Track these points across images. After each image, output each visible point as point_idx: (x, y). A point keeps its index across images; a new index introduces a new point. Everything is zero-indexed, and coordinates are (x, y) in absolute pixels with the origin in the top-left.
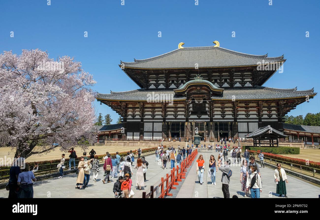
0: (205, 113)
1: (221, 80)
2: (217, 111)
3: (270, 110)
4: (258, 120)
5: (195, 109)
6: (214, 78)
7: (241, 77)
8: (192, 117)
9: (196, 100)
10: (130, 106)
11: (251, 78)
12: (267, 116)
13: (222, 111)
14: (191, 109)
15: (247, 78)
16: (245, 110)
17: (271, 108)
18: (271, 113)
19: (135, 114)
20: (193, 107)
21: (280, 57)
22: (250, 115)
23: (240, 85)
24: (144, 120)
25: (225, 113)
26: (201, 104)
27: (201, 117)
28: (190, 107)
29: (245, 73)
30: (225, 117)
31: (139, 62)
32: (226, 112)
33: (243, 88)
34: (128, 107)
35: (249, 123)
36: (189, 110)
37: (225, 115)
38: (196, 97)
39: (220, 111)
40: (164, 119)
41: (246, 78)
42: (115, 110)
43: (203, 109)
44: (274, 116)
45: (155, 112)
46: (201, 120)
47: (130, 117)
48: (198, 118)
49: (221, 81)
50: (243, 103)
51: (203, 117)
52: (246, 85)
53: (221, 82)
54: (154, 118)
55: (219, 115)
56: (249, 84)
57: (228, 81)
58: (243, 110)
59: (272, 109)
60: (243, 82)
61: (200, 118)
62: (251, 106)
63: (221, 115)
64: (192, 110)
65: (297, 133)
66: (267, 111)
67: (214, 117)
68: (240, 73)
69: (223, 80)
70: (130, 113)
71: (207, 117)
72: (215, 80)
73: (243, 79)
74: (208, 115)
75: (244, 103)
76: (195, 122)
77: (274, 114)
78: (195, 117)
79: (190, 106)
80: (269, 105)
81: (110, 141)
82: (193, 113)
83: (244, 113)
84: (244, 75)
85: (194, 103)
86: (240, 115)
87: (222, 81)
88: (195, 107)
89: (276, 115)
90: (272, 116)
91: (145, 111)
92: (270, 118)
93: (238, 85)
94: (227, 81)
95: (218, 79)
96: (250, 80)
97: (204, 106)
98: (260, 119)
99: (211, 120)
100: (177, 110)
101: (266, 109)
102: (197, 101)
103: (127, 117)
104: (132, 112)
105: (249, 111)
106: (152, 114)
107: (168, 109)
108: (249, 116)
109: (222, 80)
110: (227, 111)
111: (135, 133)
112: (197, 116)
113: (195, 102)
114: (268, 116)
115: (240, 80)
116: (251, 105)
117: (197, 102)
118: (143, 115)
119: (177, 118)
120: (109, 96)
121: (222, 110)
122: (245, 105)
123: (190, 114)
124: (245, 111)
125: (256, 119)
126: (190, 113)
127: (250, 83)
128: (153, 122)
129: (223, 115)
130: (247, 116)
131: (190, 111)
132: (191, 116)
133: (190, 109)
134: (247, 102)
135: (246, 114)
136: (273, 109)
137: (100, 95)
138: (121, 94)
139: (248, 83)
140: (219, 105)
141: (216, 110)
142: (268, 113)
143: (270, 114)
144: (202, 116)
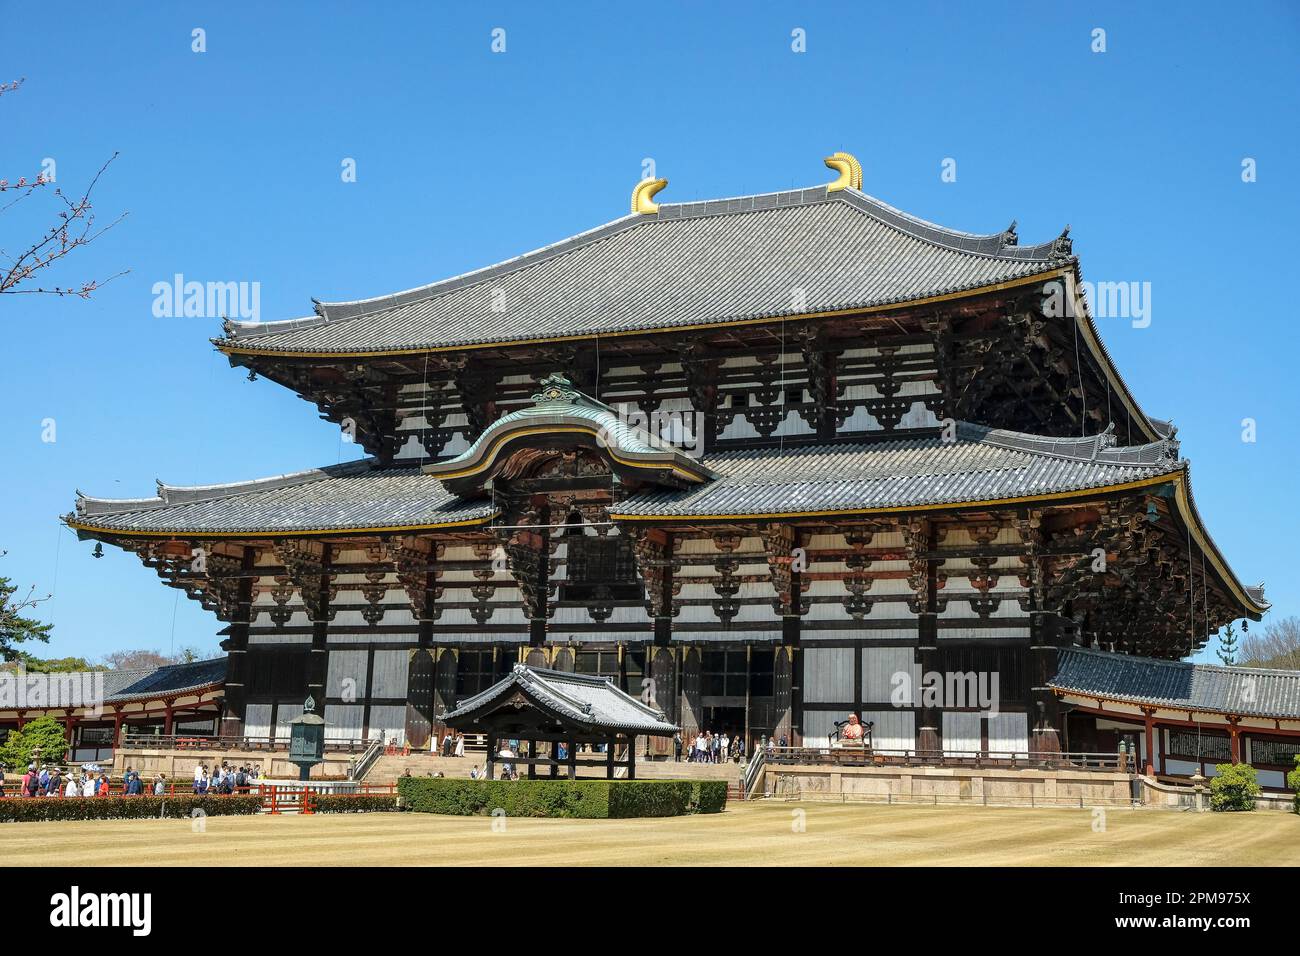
0: (633, 596)
1: (766, 395)
2: (695, 580)
3: (985, 573)
4: (913, 633)
5: (581, 572)
6: (731, 386)
7: (882, 375)
8: (564, 615)
9: (587, 522)
10: (268, 559)
11: (936, 379)
12: (967, 605)
13: (724, 580)
14: (561, 573)
15: (913, 379)
16: (849, 570)
17: (995, 561)
18: (991, 591)
19: (288, 604)
20: (571, 560)
21: (1048, 247)
22: (871, 601)
23: (872, 424)
24: (332, 638)
25: (736, 590)
26: (614, 541)
27: (608, 615)
28: (557, 562)
29: (905, 350)
30: (735, 613)
31: (337, 313)
32: (743, 587)
33: (889, 437)
34: (256, 565)
35: (864, 650)
36: (550, 578)
37: (739, 602)
38: (585, 502)
39: (711, 579)
40: (426, 631)
41: (906, 379)
42: (179, 586)
43: (620, 571)
44: (1010, 609)
45: (383, 591)
46: (610, 634)
47: (264, 620)
48: (592, 621)
49: (767, 400)
50: (837, 532)
51: (621, 614)
52: (908, 421)
53: (767, 409)
54: (379, 623)
55: (705, 602)
56: (925, 416)
57: (807, 398)
58: (837, 571)
59: (1003, 562)
60: (889, 400)
61: (606, 621)
62: (880, 545)
63: (714, 603)
64: (564, 577)
65: (1143, 710)
66: (971, 575)
67: (677, 613)
68: (874, 352)
69: (782, 394)
70: (265, 599)
71: (638, 614)
72: (734, 398)
73: (888, 387)
74: (648, 606)
75: (843, 532)
76: (575, 647)
77: (1012, 596)
78: (579, 614)
79: (556, 555)
80: (985, 541)
81: (137, 752)
82: (573, 595)
83: (839, 588)
84: (898, 363)
85: (576, 537)
86: (817, 600)
87: (773, 404)
88: (582, 561)
89: (1022, 600)
90: (995, 608)
91: (337, 587)
92: (984, 622)
93: (861, 421)
94: (800, 399)
95: (752, 390)
96: (930, 388)
97: (625, 556)
98: (927, 627)
99: (663, 631)
100: (489, 579)
101: (965, 563)
102: (595, 527)
103: (247, 619)
104: (274, 591)
105: (870, 578)
106: (368, 602)
107: (445, 573)
108: (868, 611)
109: (775, 398)
110: (748, 579)
111: (282, 708)
112: (591, 608)
113: (580, 531)
114: (975, 608)
115: (870, 392)
116: (881, 540)
117: (590, 532)
118: (321, 608)
119: (488, 622)
120: (145, 508)
121: (720, 574)
122: (850, 541)
123: (555, 598)
124: (847, 579)
125: (904, 624)
126: (552, 594)
127: (929, 407)
128: (372, 648)
129: (726, 607)
130: (860, 610)
131: (553, 584)
132: (558, 611)
133: (553, 572)
134: (857, 525)
135: (850, 599)
136: (1006, 565)
137: (91, 505)
138: (217, 495)
139: (918, 407)
140: (709, 546)
141: (691, 574)
142: (977, 591)
143: (986, 596)
144: (615, 609)
